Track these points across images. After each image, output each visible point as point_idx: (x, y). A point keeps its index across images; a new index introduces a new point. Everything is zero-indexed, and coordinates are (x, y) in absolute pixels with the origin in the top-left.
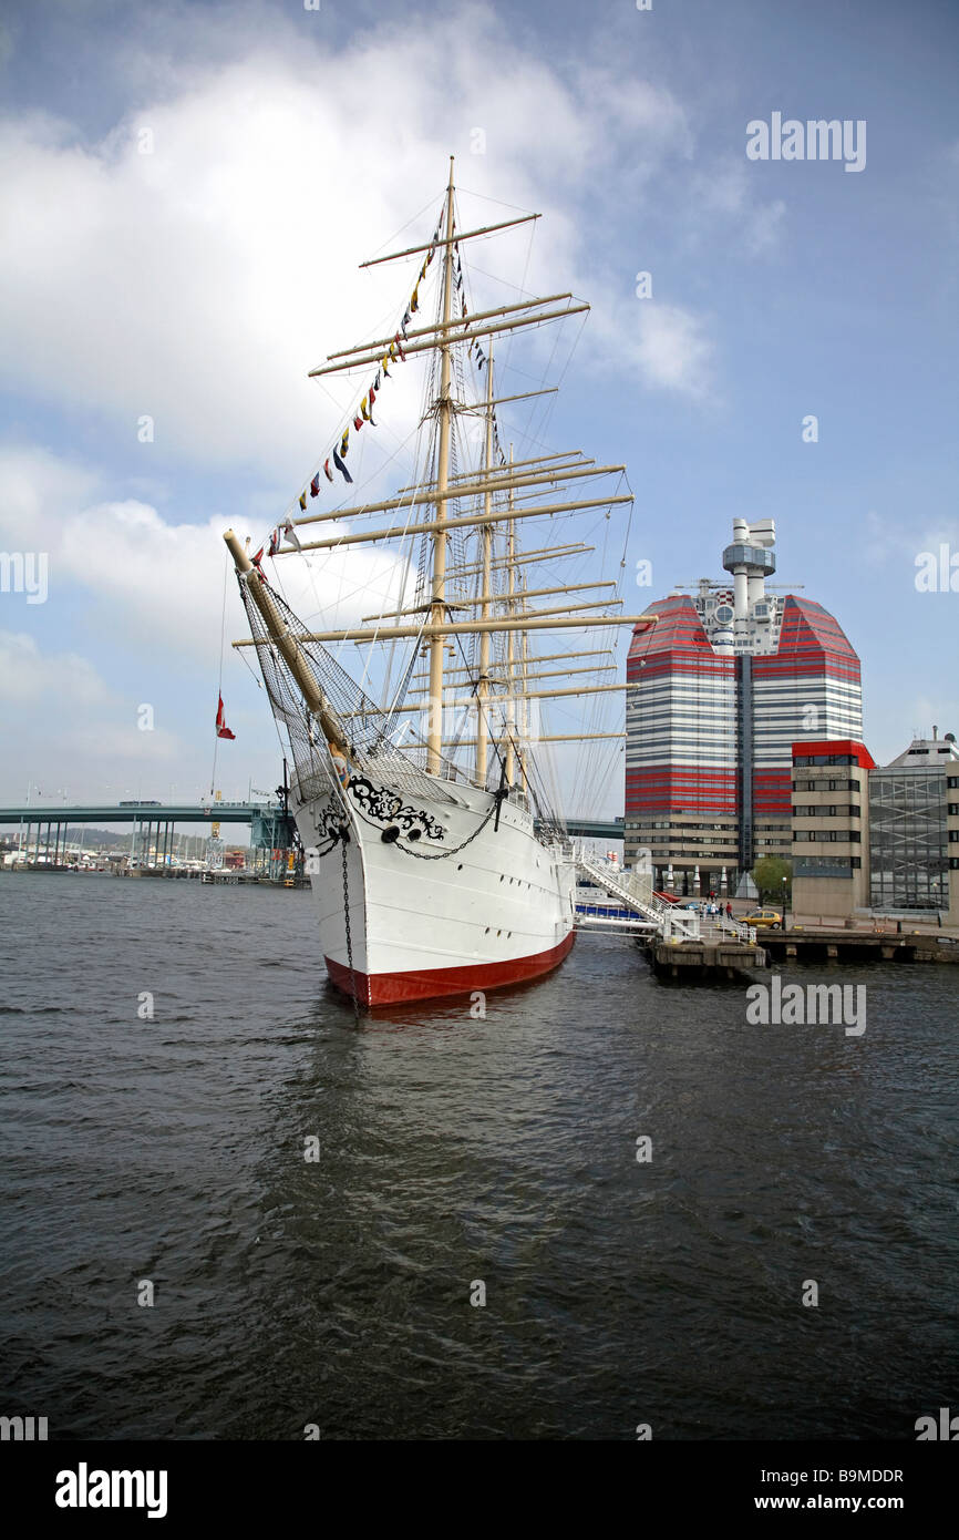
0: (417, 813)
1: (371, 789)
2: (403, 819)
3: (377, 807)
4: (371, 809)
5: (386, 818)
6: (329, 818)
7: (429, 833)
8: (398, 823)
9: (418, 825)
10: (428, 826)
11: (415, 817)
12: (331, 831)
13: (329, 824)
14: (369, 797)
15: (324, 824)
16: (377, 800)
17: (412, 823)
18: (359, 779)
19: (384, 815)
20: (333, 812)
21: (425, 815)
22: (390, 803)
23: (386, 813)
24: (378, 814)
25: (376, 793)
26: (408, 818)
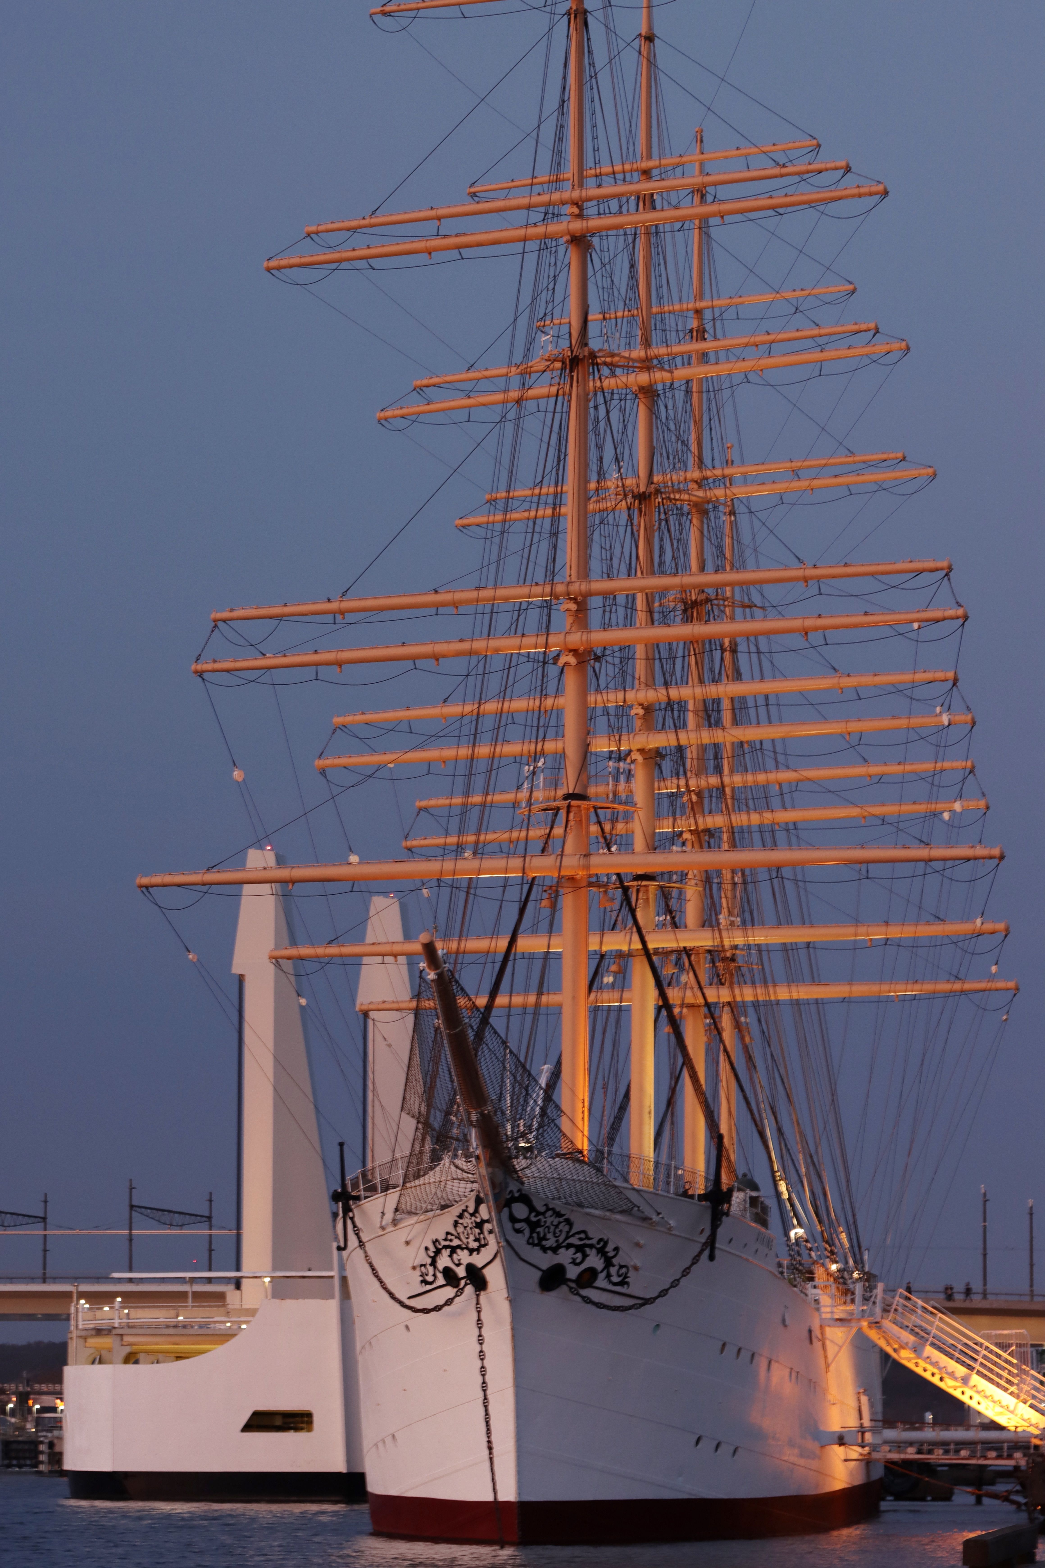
0: (593, 1242)
1: (532, 1209)
2: (572, 1250)
3: (538, 1233)
4: (531, 1237)
5: (550, 1248)
6: (446, 1253)
7: (609, 1276)
8: (565, 1257)
9: (594, 1261)
10: (609, 1263)
11: (591, 1246)
12: (448, 1273)
13: (444, 1261)
14: (527, 1220)
15: (433, 1263)
16: (538, 1224)
17: (585, 1256)
18: (517, 1195)
19: (547, 1244)
20: (456, 1242)
21: (606, 1243)
22: (557, 1226)
23: (551, 1242)
24: (539, 1243)
25: (538, 1214)
26: (580, 1249)
